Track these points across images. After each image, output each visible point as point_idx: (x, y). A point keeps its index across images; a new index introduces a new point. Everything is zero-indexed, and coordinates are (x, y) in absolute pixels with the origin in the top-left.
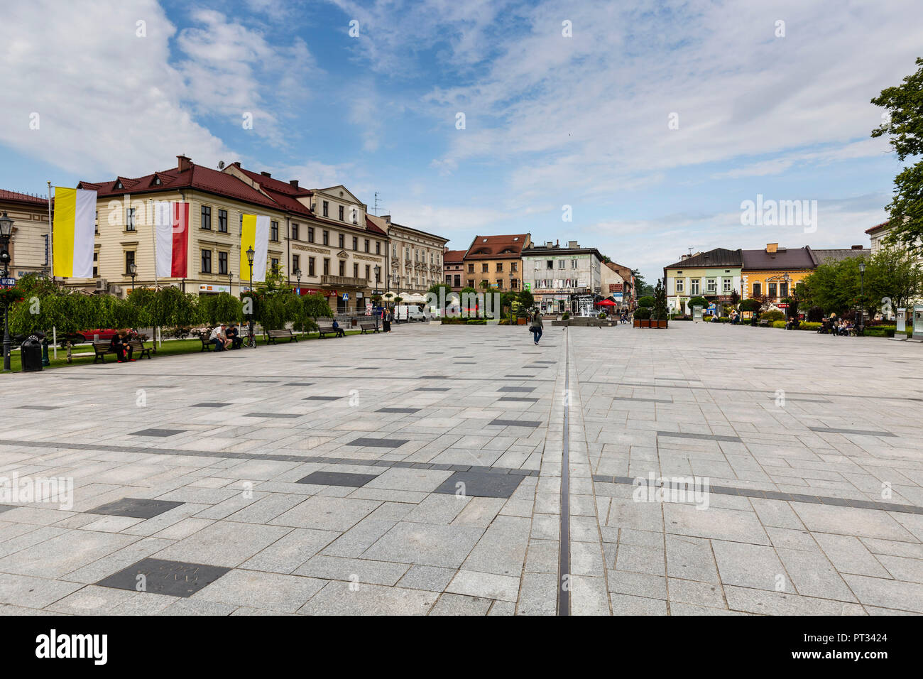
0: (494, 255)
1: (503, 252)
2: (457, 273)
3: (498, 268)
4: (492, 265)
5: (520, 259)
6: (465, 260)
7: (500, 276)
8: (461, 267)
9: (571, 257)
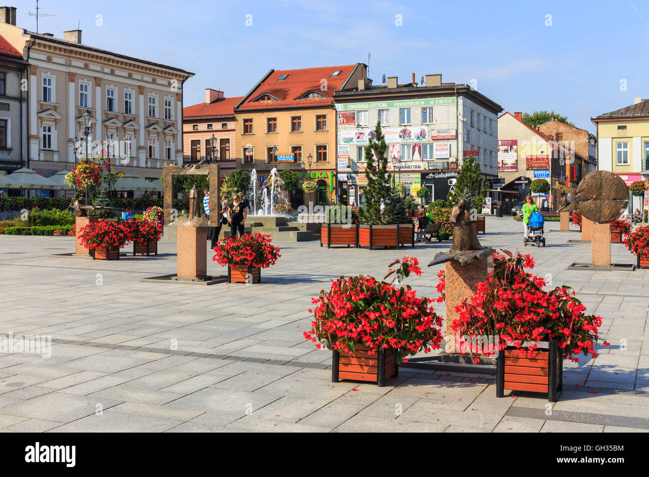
0: (289, 101)
1: (306, 95)
2: (224, 135)
3: (293, 124)
4: (284, 119)
5: (332, 107)
6: (238, 111)
7: (296, 140)
8: (231, 125)
9: (422, 102)
